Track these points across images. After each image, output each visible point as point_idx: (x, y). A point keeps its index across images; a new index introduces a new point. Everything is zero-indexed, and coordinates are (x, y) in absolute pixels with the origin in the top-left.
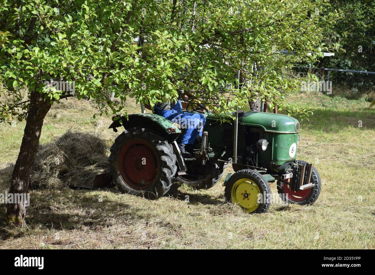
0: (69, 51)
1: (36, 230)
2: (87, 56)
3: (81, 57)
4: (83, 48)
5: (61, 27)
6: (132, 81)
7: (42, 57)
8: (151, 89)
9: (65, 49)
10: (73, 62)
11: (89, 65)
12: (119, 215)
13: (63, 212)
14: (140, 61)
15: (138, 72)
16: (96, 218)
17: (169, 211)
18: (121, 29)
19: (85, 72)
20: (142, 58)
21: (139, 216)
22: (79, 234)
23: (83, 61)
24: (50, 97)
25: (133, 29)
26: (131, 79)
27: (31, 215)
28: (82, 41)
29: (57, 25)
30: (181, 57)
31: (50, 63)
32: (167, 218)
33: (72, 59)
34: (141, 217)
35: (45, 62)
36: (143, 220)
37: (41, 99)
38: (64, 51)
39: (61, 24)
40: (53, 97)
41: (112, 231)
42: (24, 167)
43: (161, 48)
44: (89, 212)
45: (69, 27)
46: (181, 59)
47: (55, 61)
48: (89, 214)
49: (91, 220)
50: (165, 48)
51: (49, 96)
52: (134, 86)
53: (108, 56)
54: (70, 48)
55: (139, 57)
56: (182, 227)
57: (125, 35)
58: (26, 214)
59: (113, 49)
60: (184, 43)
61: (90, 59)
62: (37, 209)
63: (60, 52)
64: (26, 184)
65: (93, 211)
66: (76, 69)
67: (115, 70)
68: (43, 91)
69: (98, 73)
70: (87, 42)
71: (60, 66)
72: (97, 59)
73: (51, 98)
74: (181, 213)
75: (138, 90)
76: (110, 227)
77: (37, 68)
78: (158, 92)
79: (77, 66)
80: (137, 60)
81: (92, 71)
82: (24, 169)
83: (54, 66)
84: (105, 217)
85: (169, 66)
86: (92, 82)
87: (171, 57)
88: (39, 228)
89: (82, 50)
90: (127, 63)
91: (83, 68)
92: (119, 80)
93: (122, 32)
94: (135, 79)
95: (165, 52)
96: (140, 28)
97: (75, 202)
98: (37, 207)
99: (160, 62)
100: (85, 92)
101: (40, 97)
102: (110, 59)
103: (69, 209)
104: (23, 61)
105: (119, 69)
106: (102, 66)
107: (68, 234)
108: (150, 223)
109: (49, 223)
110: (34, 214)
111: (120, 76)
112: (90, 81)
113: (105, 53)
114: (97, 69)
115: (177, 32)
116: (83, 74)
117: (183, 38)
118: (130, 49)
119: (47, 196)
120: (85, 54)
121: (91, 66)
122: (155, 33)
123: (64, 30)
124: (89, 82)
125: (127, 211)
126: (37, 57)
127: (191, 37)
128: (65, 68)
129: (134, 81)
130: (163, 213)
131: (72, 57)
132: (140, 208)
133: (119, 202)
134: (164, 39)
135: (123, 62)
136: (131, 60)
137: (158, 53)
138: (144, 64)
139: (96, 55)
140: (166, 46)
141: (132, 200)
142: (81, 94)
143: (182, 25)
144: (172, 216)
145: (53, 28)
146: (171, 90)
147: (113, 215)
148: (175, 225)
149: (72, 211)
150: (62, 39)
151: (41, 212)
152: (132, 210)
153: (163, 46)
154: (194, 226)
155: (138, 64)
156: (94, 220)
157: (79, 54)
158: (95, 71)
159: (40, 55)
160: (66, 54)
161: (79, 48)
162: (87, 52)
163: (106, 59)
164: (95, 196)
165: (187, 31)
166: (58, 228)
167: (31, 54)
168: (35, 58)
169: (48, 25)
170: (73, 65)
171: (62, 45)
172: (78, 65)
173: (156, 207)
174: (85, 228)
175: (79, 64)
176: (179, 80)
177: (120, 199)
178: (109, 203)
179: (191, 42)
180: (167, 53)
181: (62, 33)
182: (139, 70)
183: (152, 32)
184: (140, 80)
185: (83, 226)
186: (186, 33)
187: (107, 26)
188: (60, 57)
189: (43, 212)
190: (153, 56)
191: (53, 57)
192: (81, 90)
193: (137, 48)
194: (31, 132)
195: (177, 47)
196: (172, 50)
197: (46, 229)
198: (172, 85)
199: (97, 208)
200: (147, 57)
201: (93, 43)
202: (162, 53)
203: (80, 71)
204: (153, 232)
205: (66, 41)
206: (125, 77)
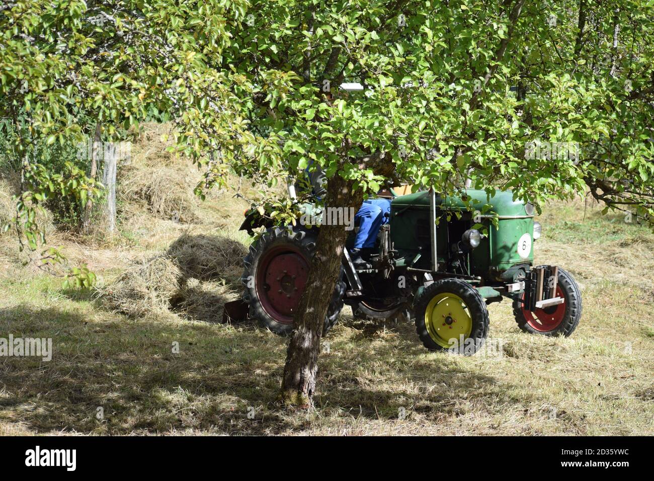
0: (397, 106)
1: (332, 419)
2: (429, 117)
3: (417, 118)
4: (421, 103)
5: (384, 64)
6: (506, 161)
7: (350, 118)
8: (540, 176)
9: (391, 104)
10: (404, 127)
11: (433, 132)
12: (477, 396)
13: (379, 388)
14: (520, 126)
15: (516, 145)
16: (437, 399)
17: (565, 390)
18: (488, 70)
19: (424, 144)
20: (524, 121)
21: (513, 399)
22: (408, 426)
23: (422, 125)
24: (362, 188)
25: (509, 70)
26: (504, 157)
27: (325, 391)
28: (421, 89)
29: (377, 62)
30: (592, 121)
31: (364, 128)
32: (561, 403)
33: (402, 121)
34: (515, 400)
35: (356, 126)
36: (519, 406)
37: (345, 191)
38: (388, 107)
39: (384, 59)
40: (368, 187)
41: (465, 423)
42: (314, 307)
43: (558, 104)
44: (425, 389)
45: (398, 65)
46: (592, 124)
47: (373, 124)
48: (424, 393)
49: (428, 403)
50: (566, 105)
51: (361, 185)
52: (510, 170)
53: (465, 117)
54: (399, 102)
55: (519, 120)
56: (587, 418)
57: (493, 81)
58: (316, 390)
59: (475, 104)
60: (597, 96)
61: (433, 122)
62: (334, 381)
63: (381, 108)
64: (316, 337)
65: (431, 388)
66: (409, 139)
67: (477, 142)
68: (351, 176)
69: (447, 147)
70: (429, 91)
71: (382, 134)
72: (445, 123)
73: (365, 189)
74: (585, 394)
75: (517, 176)
76: (461, 417)
77: (341, 136)
78: (551, 180)
79: (411, 133)
80: (516, 124)
81: (437, 142)
82: (314, 311)
83: (372, 132)
84: (453, 398)
85: (572, 136)
86: (436, 162)
87: (576, 120)
88: (336, 415)
89: (419, 106)
90: (498, 129)
91: (421, 138)
92: (484, 160)
93: (489, 75)
94: (512, 158)
95: (565, 112)
96: (521, 68)
97: (400, 371)
98: (335, 378)
99: (555, 129)
100: (425, 180)
101: (343, 187)
102: (468, 122)
103: (389, 382)
104: (317, 124)
105: (484, 141)
106: (455, 134)
107: (388, 427)
108: (532, 411)
109: (354, 406)
110: (330, 391)
111: (485, 152)
112: (432, 160)
113: (459, 112)
114: (446, 140)
115: (586, 77)
116: (422, 148)
117: (596, 86)
118: (504, 105)
119: (352, 359)
120: (424, 113)
121: (436, 135)
122: (547, 78)
123: (389, 71)
124: (432, 162)
125: (490, 388)
126: (341, 116)
127: (610, 85)
128: (390, 136)
129: (510, 161)
130: (554, 394)
131: (403, 117)
132: (514, 384)
133: (477, 372)
134: (563, 89)
135: (491, 128)
136: (506, 125)
137: (552, 113)
138: (528, 131)
139: (443, 115)
140: (566, 100)
141: (501, 371)
142: (417, 182)
143: (594, 64)
144: (570, 399)
145: (369, 66)
146: (575, 178)
147: (466, 395)
148: (574, 415)
149: (395, 386)
150: (386, 86)
151: (341, 388)
152: (499, 386)
153: (562, 101)
154: (608, 417)
155: (517, 132)
156: (434, 403)
157: (415, 113)
158: (443, 143)
159: (347, 113)
160: (392, 112)
161: (415, 101)
162: (429, 110)
163: (462, 122)
164: (434, 361)
165: (604, 75)
166: (370, 414)
167: (331, 112)
168: (337, 118)
169: (362, 62)
170: (402, 131)
171: (385, 97)
172: (413, 132)
173: (541, 383)
174: (418, 417)
175: (415, 129)
176: (586, 160)
177: (478, 368)
178: (460, 375)
179: (611, 94)
180: (569, 112)
181: (385, 75)
182: (518, 143)
183: (541, 76)
184: (520, 160)
185: (414, 413)
186: (601, 78)
187: (464, 64)
188: (381, 118)
189: (344, 386)
190: (544, 119)
191: (370, 117)
192: (417, 176)
193: (517, 104)
194: (327, 247)
195: (586, 104)
196: (578, 108)
197: (349, 416)
198: (576, 170)
199: (439, 383)
200: (533, 120)
201: (438, 94)
202: (559, 113)
203: (417, 142)
204: (537, 427)
205: (392, 90)
206: (495, 153)
